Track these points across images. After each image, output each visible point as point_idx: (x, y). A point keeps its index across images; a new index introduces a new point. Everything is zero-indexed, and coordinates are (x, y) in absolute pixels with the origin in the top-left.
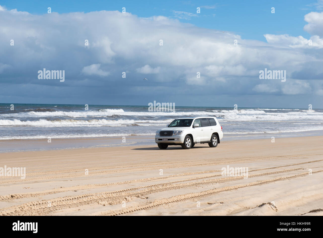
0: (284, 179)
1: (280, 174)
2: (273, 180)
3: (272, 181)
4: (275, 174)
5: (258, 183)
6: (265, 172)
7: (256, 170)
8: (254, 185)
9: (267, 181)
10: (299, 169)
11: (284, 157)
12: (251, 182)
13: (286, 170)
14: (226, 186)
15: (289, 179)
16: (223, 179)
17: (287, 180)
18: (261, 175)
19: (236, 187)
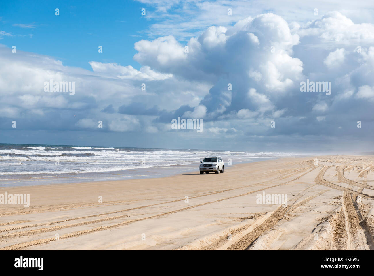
0: (105, 229)
1: (101, 223)
2: (92, 230)
3: (90, 232)
4: (95, 224)
5: (74, 234)
6: (84, 221)
7: (74, 219)
8: (69, 237)
9: (85, 231)
10: (122, 217)
11: (107, 203)
12: (66, 234)
13: (108, 218)
14: (35, 239)
15: (110, 228)
16: (34, 231)
17: (108, 230)
18: (79, 225)
19: (47, 240)
